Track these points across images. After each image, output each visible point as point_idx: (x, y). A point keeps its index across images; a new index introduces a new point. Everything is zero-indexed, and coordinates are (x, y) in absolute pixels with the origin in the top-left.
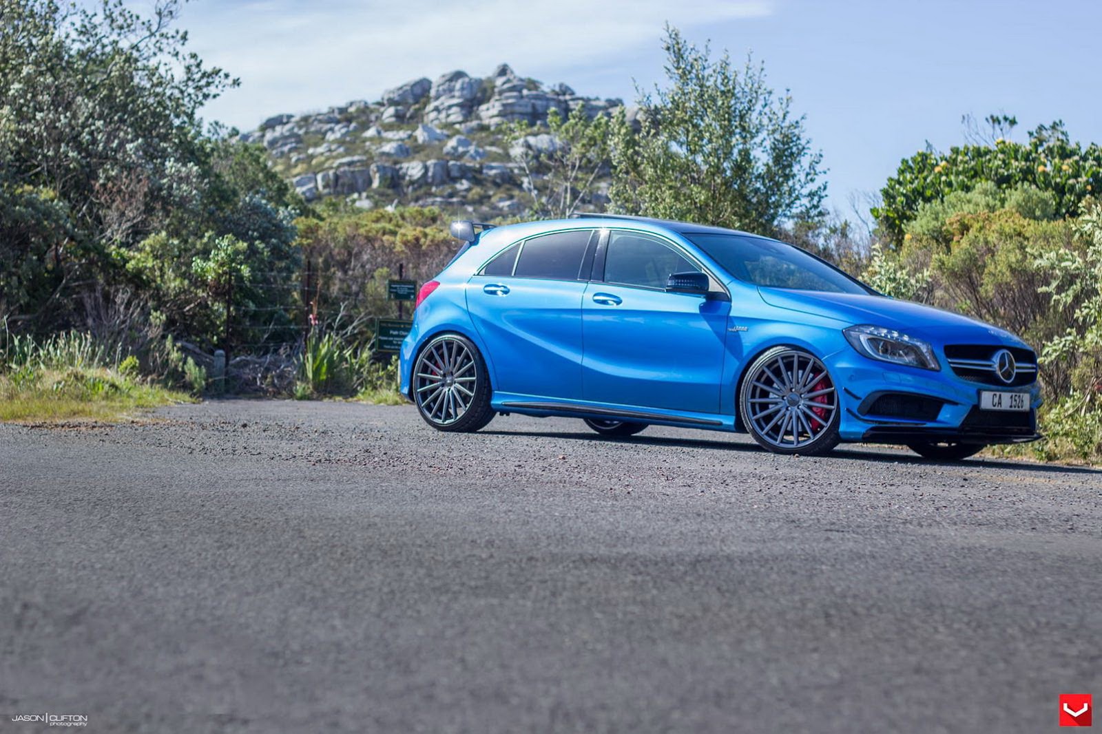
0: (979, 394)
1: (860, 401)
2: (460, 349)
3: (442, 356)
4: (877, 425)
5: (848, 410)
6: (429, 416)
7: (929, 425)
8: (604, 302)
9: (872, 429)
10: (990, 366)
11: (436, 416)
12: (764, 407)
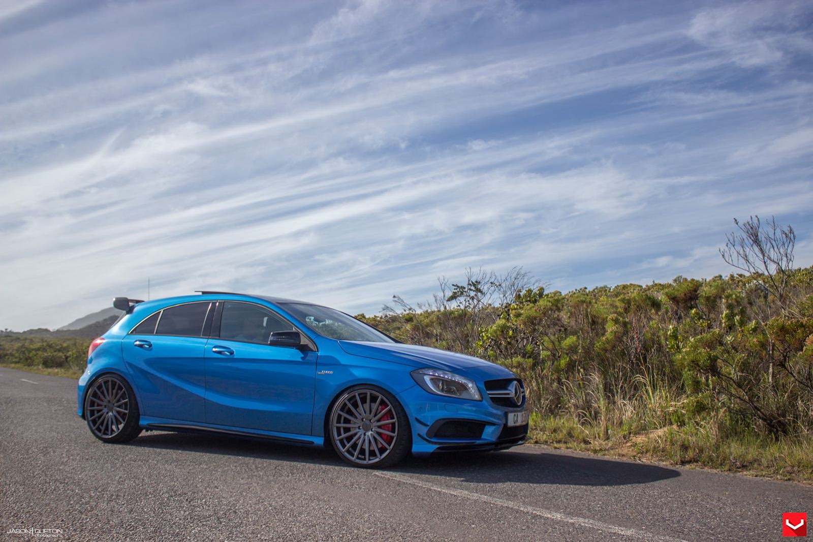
0: (506, 415)
1: (428, 427)
2: (114, 384)
3: (103, 393)
4: (441, 446)
5: (419, 435)
6: (99, 434)
7: (478, 442)
8: (220, 353)
9: (438, 448)
10: (508, 394)
11: (105, 434)
12: (347, 430)
